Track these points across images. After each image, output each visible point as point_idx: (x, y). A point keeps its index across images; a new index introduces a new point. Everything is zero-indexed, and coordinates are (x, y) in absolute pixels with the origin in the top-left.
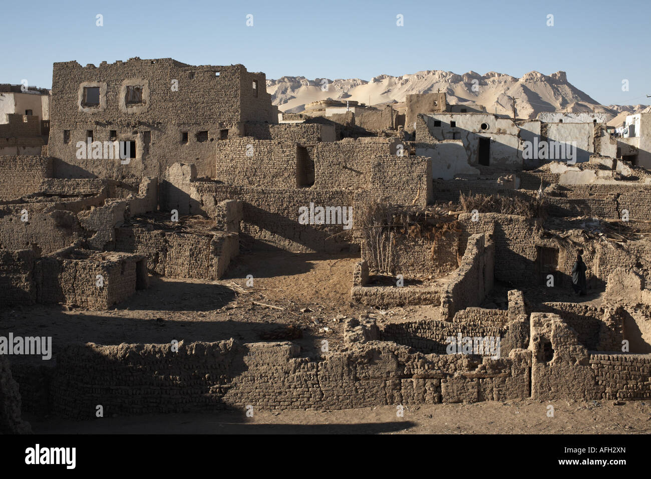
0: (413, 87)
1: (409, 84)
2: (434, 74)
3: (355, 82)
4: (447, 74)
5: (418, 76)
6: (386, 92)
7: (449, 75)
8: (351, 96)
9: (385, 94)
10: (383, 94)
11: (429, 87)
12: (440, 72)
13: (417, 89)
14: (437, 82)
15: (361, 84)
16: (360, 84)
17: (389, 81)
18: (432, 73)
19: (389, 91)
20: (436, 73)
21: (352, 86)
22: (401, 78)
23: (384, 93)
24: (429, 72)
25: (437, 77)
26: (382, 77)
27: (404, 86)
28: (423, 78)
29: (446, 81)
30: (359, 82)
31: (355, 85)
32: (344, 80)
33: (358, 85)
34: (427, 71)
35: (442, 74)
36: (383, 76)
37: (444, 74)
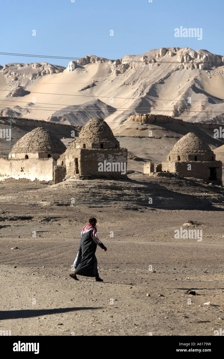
0: (136, 78)
1: (131, 71)
2: (174, 55)
3: (41, 69)
4: (196, 55)
5: (145, 57)
6: (88, 87)
7: (201, 56)
8: (28, 93)
9: (88, 90)
10: (83, 90)
11: (162, 77)
12: (185, 51)
13: (143, 81)
14: (178, 69)
15: (51, 72)
16: (49, 73)
17: (100, 67)
18: (170, 54)
19: (94, 85)
20: (178, 53)
21: (34, 76)
22: (119, 62)
23: (86, 88)
24: (165, 51)
25: (179, 60)
26: (87, 61)
27: (121, 76)
28: (155, 61)
29: (193, 67)
30: (48, 68)
31: (40, 75)
32: (22, 66)
33: (45, 74)
34: (164, 49)
35: (187, 54)
36: (89, 58)
37: (191, 54)
